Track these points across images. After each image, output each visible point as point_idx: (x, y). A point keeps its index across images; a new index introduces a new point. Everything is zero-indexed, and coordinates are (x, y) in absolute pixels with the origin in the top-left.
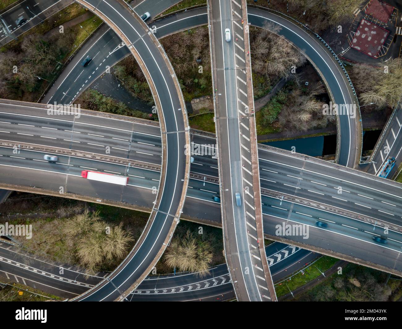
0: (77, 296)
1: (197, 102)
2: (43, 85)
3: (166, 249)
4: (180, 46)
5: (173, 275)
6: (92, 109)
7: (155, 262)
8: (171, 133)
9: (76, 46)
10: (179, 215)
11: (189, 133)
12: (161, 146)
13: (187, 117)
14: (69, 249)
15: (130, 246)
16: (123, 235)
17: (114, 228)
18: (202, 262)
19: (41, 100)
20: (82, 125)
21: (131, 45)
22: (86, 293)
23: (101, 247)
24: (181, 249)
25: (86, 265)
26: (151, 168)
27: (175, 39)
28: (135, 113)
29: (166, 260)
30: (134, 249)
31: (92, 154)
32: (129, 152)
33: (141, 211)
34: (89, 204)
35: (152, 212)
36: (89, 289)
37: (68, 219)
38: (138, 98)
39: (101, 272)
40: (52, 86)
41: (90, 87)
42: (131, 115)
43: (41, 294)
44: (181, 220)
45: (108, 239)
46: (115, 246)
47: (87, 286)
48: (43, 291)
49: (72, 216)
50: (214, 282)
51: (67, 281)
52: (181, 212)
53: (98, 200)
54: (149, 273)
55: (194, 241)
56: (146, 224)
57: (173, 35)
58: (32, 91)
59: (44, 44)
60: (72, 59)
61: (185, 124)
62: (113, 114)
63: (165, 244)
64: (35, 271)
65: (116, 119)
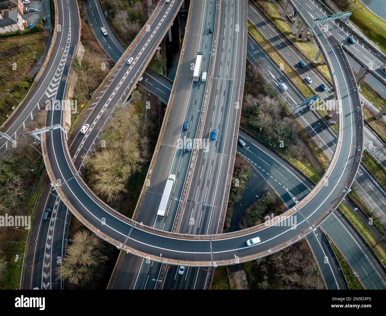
0: (69, 147)
1: (242, 277)
2: (255, 132)
3: (93, 233)
4: (301, 261)
5: (65, 238)
6: (234, 171)
7: (83, 221)
8: (211, 246)
9: (291, 160)
10: (125, 248)
11: (210, 266)
12: (197, 234)
13: (227, 264)
14: (111, 144)
15: (104, 197)
16: (114, 192)
17: (123, 183)
18: (72, 271)
19: (242, 129)
20: (220, 161)
21: (297, 209)
22: (69, 155)
23: (107, 170)
24: (91, 248)
25: (94, 156)
26: (176, 223)
27: (308, 255)
28: (230, 210)
29: (82, 232)
30: (100, 200)
31: (193, 168)
32: (194, 202)
33: (135, 210)
34: (149, 164)
35: (132, 220)
36: (72, 158)
37: (138, 145)
38: (245, 214)
39: (85, 170)
40: (254, 138)
41: (254, 170)
42: (229, 206)
43: (78, 120)
44: (119, 250)
45: (114, 177)
46: (106, 183)
47: (75, 156)
48: (79, 121)
49: (140, 148)
50: (46, 284)
51: (84, 141)
52: (128, 251)
53: (151, 171)
54: (73, 214)
55: (96, 263)
56: (122, 214)
57: (312, 253)
58: (249, 124)
59: (291, 134)
60: (279, 156)
61: (220, 261)
62: (230, 189)
63: (98, 231)
64: (98, 117)
65: (225, 192)
